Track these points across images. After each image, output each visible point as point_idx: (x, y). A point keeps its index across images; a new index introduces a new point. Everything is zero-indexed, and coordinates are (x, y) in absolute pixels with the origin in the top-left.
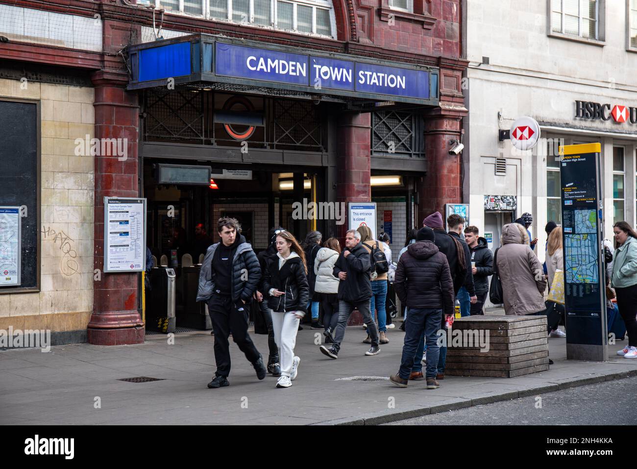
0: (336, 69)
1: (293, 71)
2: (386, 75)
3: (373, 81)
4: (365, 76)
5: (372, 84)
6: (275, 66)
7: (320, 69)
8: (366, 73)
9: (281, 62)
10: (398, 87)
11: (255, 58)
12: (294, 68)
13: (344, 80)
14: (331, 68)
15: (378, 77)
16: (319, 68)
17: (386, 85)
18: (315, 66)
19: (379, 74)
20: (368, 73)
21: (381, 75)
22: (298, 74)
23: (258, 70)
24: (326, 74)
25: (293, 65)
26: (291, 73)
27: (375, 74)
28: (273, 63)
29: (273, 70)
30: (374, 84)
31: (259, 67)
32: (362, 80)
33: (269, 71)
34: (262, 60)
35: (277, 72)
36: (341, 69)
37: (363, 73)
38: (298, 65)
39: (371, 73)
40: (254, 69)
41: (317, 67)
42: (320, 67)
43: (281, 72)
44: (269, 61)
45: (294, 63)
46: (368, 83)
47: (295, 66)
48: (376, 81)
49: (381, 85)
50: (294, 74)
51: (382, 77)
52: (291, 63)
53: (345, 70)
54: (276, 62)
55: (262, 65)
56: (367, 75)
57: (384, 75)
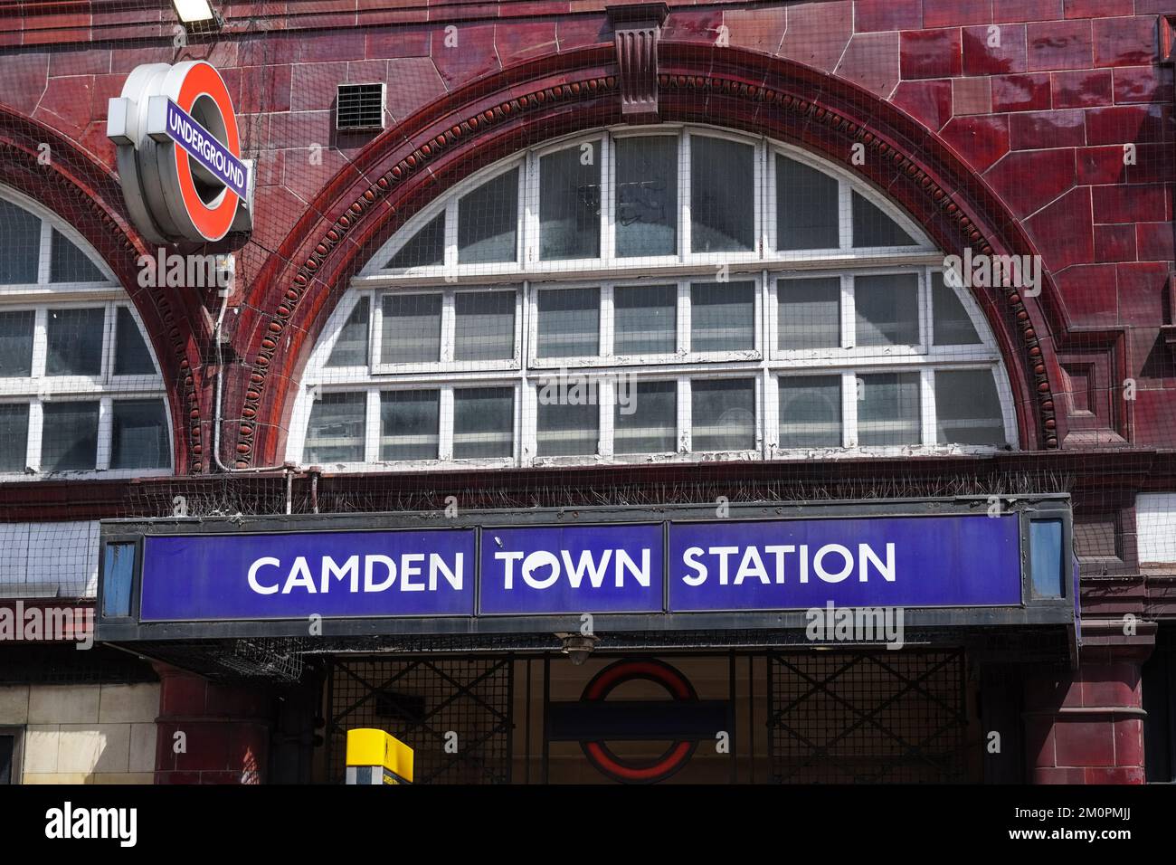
0: (586, 557)
1: (413, 579)
2: (804, 549)
3: (743, 572)
4: (712, 562)
5: (739, 580)
6: (348, 574)
7: (518, 565)
8: (713, 551)
9: (370, 560)
10: (864, 577)
11: (275, 562)
12: (417, 571)
13: (619, 582)
14: (566, 554)
15: (769, 561)
16: (515, 561)
17: (804, 578)
18: (498, 555)
19: (769, 549)
20: (724, 552)
21: (780, 551)
22: (433, 586)
23: (287, 590)
24: (542, 572)
25: (413, 564)
26: (406, 586)
27: (752, 552)
28: (340, 565)
29: (339, 585)
30: (752, 582)
31: (292, 582)
32: (695, 574)
33: (325, 588)
34: (301, 563)
35: (354, 588)
36: (607, 554)
37: (699, 552)
38: (436, 561)
39: (735, 550)
40: (274, 589)
41: (508, 557)
42: (519, 555)
43: (370, 587)
44: (328, 563)
45: (421, 557)
46: (724, 580)
47: (425, 566)
48: (760, 572)
49: (780, 579)
50: (420, 587)
52: (406, 559)
53: (622, 557)
54: (353, 562)
55: (300, 576)
56: (718, 556)
57: (791, 549)
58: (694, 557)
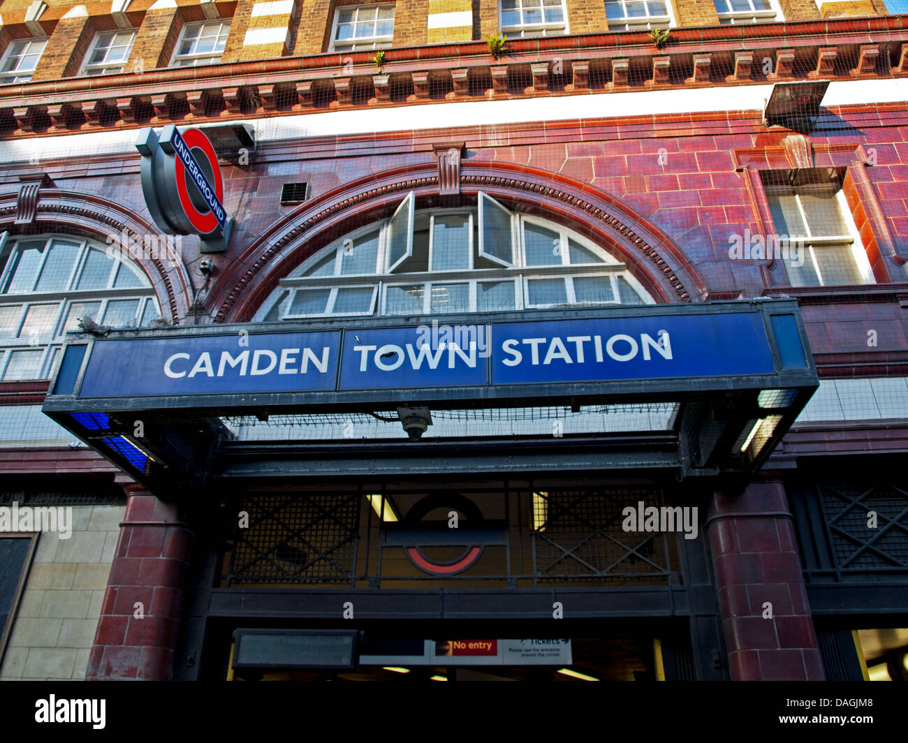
1: (288, 366)
2: (598, 339)
3: (551, 356)
4: (526, 350)
5: (547, 361)
6: (240, 364)
7: (371, 354)
8: (525, 341)
9: (257, 354)
10: (647, 357)
11: (187, 356)
12: (293, 360)
13: (452, 364)
14: (409, 347)
15: (571, 348)
16: (369, 352)
17: (600, 358)
18: (356, 348)
19: (570, 339)
20: (534, 343)
21: (579, 341)
22: (304, 369)
23: (192, 375)
24: (389, 358)
25: (290, 356)
26: (283, 370)
27: (556, 341)
28: (235, 357)
29: (232, 371)
30: (558, 362)
31: (197, 369)
32: (512, 358)
33: (221, 373)
34: (205, 357)
35: (243, 372)
37: (515, 342)
38: (308, 353)
39: (543, 340)
40: (183, 374)
41: (364, 350)
42: (373, 348)
43: (255, 371)
44: (226, 356)
45: (297, 351)
46: (535, 361)
47: (299, 357)
48: (565, 355)
49: (581, 359)
50: (294, 371)
51: (584, 343)
52: (285, 352)
53: (454, 348)
54: (245, 355)
55: (203, 365)
56: (529, 346)
57: (588, 338)
58: (511, 346)
